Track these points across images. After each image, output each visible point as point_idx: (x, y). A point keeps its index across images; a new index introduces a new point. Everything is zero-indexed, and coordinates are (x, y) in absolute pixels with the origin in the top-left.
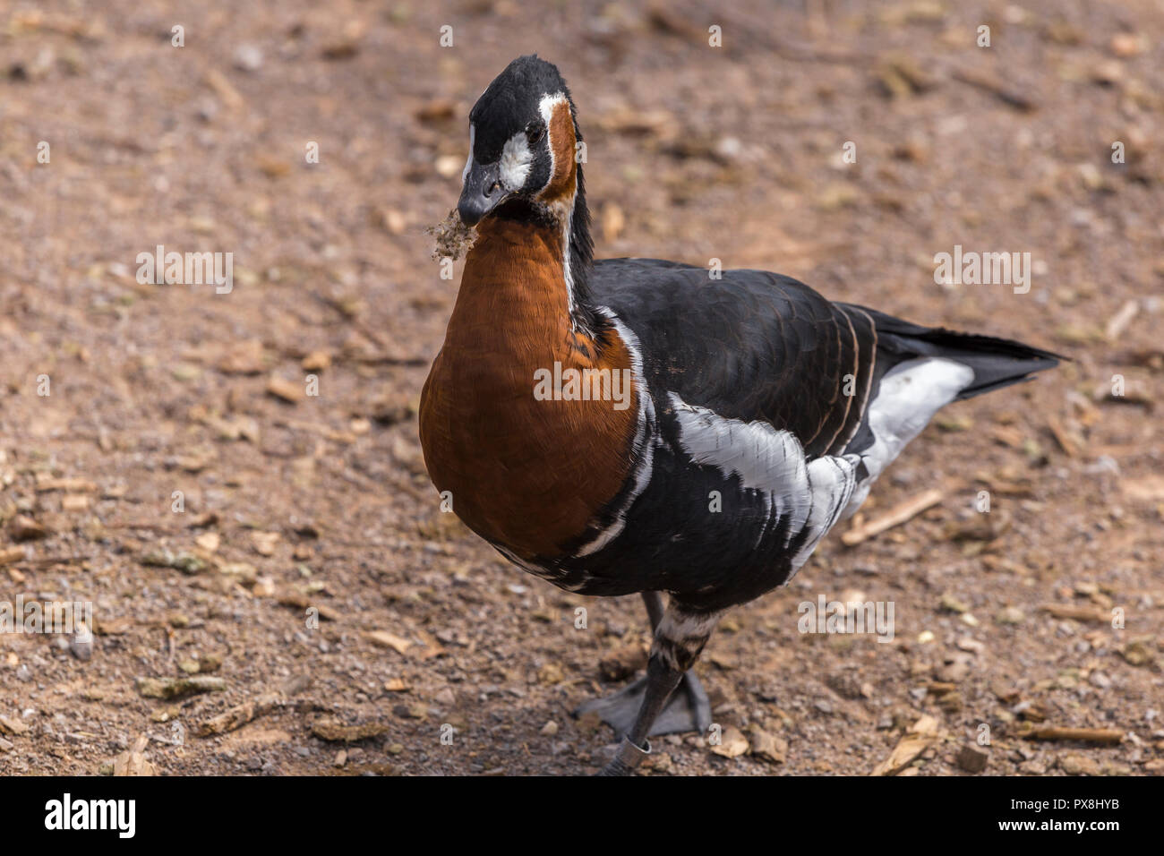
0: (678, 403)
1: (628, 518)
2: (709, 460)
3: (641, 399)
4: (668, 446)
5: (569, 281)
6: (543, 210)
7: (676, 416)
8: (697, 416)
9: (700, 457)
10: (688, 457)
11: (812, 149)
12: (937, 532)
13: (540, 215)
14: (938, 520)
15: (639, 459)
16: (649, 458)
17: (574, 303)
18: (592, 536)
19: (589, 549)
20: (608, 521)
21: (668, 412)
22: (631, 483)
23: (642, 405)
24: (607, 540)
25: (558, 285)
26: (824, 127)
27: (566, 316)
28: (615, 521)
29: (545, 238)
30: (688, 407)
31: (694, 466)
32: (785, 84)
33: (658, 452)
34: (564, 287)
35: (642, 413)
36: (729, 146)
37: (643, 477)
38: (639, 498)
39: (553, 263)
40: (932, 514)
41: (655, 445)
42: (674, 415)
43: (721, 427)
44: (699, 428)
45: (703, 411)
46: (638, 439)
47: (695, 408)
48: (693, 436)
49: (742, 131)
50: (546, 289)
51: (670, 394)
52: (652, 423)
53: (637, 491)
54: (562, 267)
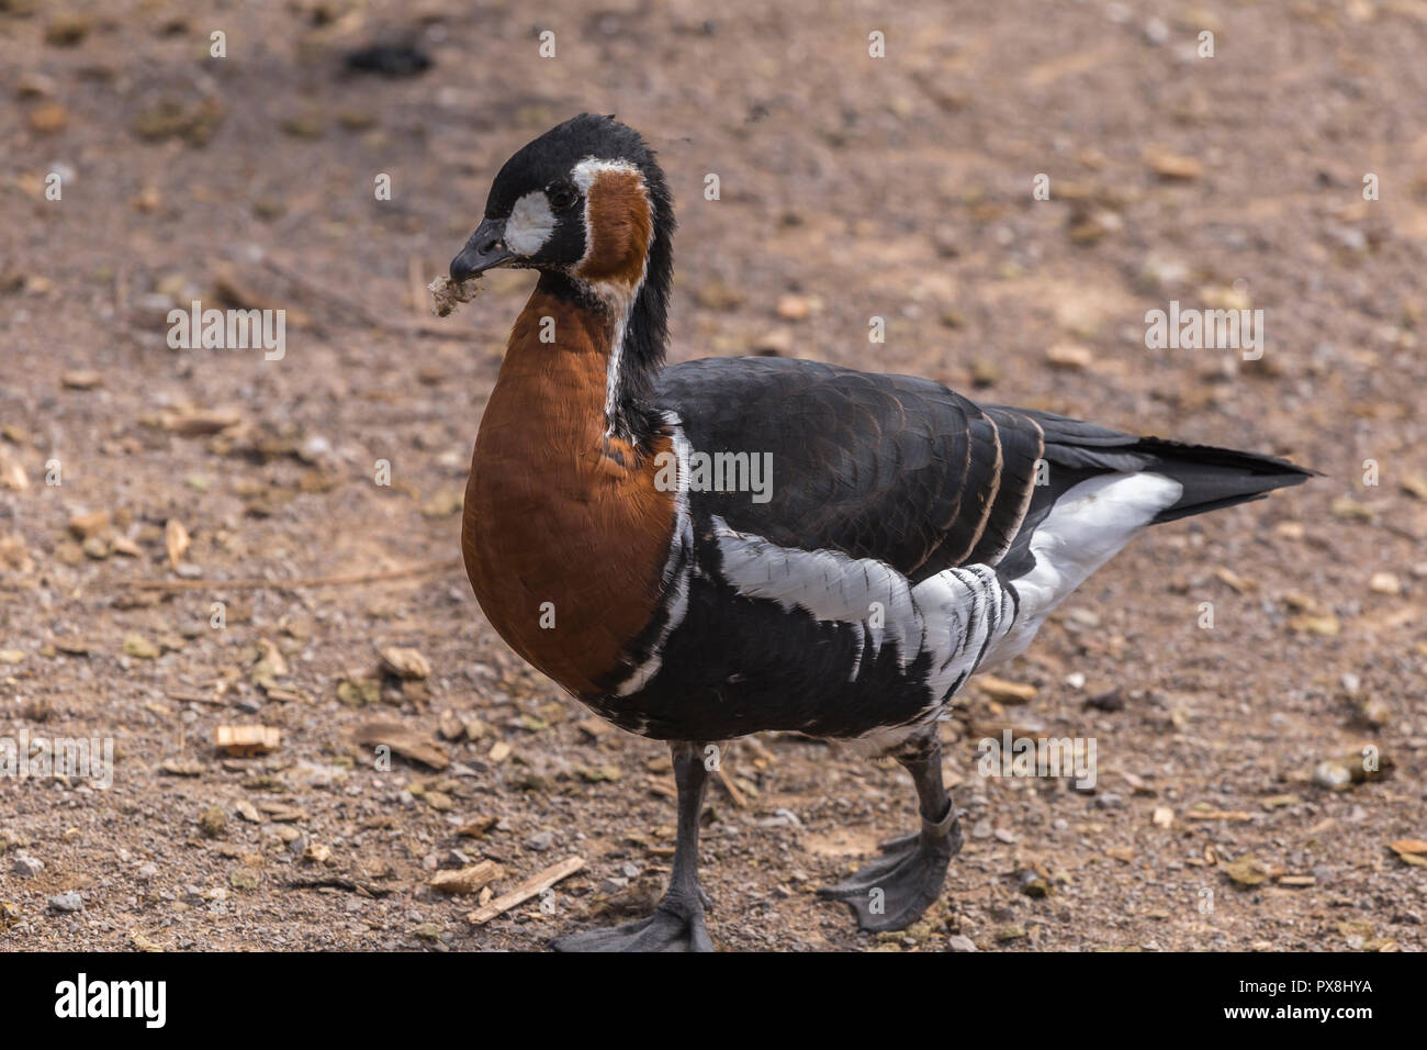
0: (722, 529)
1: (663, 654)
2: (763, 592)
3: (679, 522)
4: (707, 577)
5: (613, 378)
6: (583, 289)
7: (718, 542)
8: (743, 544)
9: (748, 589)
10: (734, 589)
11: (417, 444)
12: (582, 905)
13: (580, 294)
14: (583, 892)
15: (671, 589)
16: (683, 588)
17: (616, 404)
18: (627, 674)
19: (629, 687)
20: (641, 658)
21: (708, 537)
22: (663, 616)
23: (678, 529)
24: (646, 679)
25: (592, 381)
26: (430, 418)
27: (601, 418)
28: (649, 657)
29: (585, 321)
30: (734, 534)
31: (742, 599)
32: (383, 367)
33: (695, 583)
34: (603, 383)
35: (677, 538)
36: (316, 445)
37: (678, 608)
38: (674, 634)
39: (591, 353)
40: (574, 884)
41: (691, 575)
42: (715, 541)
43: (773, 555)
44: (745, 557)
45: (753, 539)
46: (669, 566)
47: (742, 535)
48: (739, 567)
49: (331, 426)
50: (575, 384)
51: (714, 518)
52: (688, 549)
53: (671, 625)
54: (607, 362)
